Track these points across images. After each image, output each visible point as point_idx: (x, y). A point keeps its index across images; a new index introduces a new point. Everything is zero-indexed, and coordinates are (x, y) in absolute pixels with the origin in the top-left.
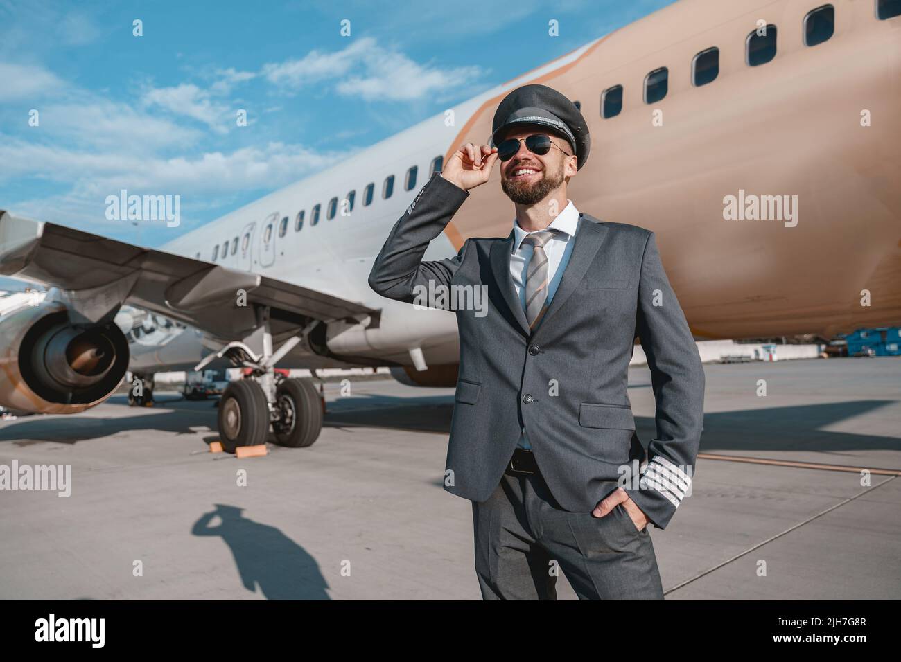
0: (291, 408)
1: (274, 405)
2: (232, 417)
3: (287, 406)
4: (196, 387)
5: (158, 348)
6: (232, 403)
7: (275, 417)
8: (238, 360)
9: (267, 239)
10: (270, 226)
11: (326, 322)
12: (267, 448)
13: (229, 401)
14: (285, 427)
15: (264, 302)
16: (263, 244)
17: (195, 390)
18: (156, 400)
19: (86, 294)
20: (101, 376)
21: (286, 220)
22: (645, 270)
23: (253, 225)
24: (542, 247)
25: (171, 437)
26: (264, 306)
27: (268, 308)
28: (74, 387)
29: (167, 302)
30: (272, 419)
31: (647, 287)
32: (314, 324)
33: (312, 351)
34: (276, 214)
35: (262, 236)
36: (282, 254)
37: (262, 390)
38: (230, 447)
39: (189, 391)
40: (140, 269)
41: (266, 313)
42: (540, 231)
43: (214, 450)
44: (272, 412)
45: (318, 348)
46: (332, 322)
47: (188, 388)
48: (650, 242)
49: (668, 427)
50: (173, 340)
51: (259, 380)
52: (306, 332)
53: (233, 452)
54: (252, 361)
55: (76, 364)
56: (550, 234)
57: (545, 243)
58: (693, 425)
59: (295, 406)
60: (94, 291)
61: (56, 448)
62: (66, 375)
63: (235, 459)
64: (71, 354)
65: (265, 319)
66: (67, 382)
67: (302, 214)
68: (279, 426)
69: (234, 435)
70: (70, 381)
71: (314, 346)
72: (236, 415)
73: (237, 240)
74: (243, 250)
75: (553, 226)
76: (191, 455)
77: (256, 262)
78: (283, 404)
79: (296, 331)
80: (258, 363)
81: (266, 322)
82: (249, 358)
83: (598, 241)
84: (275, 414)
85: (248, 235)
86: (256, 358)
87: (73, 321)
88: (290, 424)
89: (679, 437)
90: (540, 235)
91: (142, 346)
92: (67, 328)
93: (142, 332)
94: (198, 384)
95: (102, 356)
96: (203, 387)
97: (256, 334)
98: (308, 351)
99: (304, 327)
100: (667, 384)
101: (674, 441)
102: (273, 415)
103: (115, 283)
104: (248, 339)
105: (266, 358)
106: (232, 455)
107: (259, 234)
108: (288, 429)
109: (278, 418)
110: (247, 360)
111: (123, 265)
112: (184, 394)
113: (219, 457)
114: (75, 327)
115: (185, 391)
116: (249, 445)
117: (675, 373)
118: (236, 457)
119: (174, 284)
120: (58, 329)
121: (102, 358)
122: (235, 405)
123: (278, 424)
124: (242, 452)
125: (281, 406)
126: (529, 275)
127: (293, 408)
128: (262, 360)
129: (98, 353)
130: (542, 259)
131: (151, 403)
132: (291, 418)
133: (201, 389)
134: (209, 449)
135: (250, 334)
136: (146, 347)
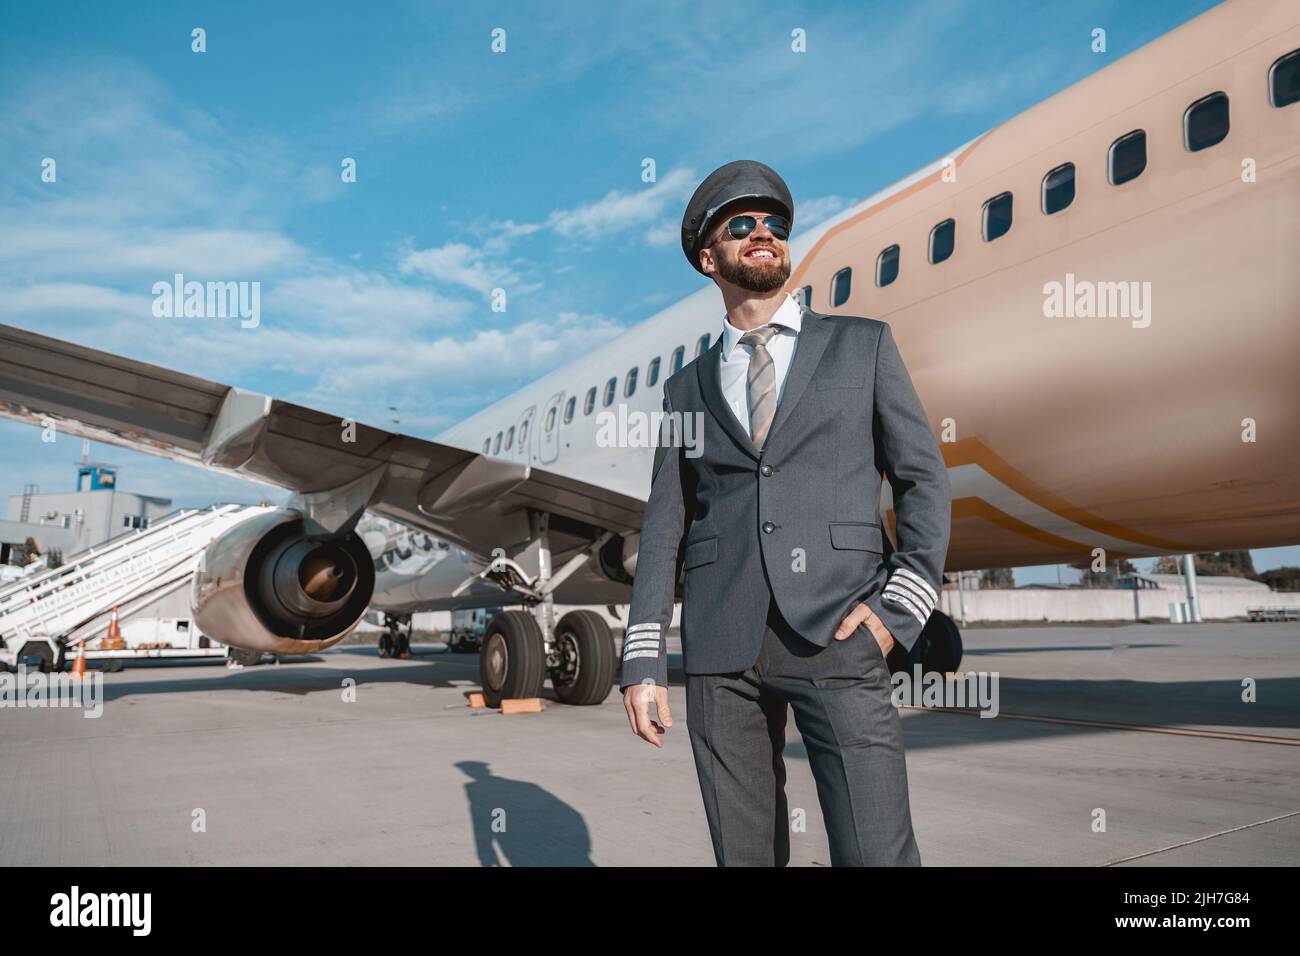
0: (574, 650)
1: (553, 646)
2: (497, 660)
3: (569, 647)
4: (464, 635)
5: (415, 579)
6: (498, 640)
7: (554, 662)
8: (506, 583)
9: (549, 428)
10: (554, 410)
11: (622, 534)
12: (542, 703)
13: (494, 637)
14: (567, 677)
15: (542, 506)
16: (544, 435)
17: (463, 638)
18: (413, 650)
19: (324, 497)
20: (340, 602)
21: (573, 401)
22: (880, 366)
23: (533, 409)
24: (764, 345)
25: (425, 691)
26: (541, 512)
27: (547, 515)
28: (308, 617)
29: (420, 507)
30: (549, 663)
31: (884, 386)
32: (607, 537)
33: (604, 576)
34: (562, 394)
35: (543, 425)
36: (568, 445)
37: (537, 625)
38: (493, 701)
39: (455, 640)
40: (388, 462)
41: (543, 522)
42: (760, 327)
43: (474, 705)
44: (550, 654)
45: (612, 571)
46: (631, 534)
47: (454, 636)
48: (884, 334)
49: (909, 536)
50: (435, 567)
51: (533, 611)
52: (596, 547)
53: (497, 705)
54: (524, 584)
55: (310, 587)
56: (772, 330)
57: (768, 339)
58: (938, 535)
59: (580, 647)
60: (334, 492)
61: (284, 699)
62: (297, 600)
63: (500, 715)
64: (305, 574)
65: (542, 529)
66: (299, 610)
67: (593, 392)
68: (559, 675)
69: (499, 683)
70: (302, 608)
71: (608, 569)
72: (503, 655)
73: (512, 430)
74: (519, 442)
75: (775, 320)
76: (445, 709)
77: (535, 458)
78: (564, 644)
79: (583, 548)
80: (532, 587)
81: (544, 534)
82: (520, 581)
83: (824, 340)
84: (554, 658)
85: (526, 423)
86: (529, 582)
87: (309, 532)
88: (574, 672)
89: (923, 547)
90: (760, 331)
91: (396, 575)
92: (300, 541)
93: (396, 556)
94: (468, 631)
95: (341, 575)
96: (472, 635)
97: (529, 549)
98: (601, 576)
99: (593, 541)
100: (910, 491)
101: (917, 551)
102: (551, 659)
103: (356, 482)
104: (520, 556)
105: (542, 582)
106: (497, 710)
107: (539, 423)
108: (571, 679)
109: (557, 664)
110: (517, 584)
111: (366, 457)
112: (449, 644)
113: (480, 712)
114: (311, 539)
115: (451, 640)
116: (518, 698)
117: (918, 479)
118: (501, 712)
119: (428, 482)
120: (291, 542)
121: (341, 578)
122: (502, 644)
123: (557, 671)
124: (510, 706)
125: (561, 647)
126: (752, 378)
127: (577, 650)
128: (536, 584)
129: (336, 573)
130: (765, 360)
131: (407, 655)
132: (575, 663)
133: (472, 638)
134: (467, 703)
135: (523, 550)
136: (401, 576)
